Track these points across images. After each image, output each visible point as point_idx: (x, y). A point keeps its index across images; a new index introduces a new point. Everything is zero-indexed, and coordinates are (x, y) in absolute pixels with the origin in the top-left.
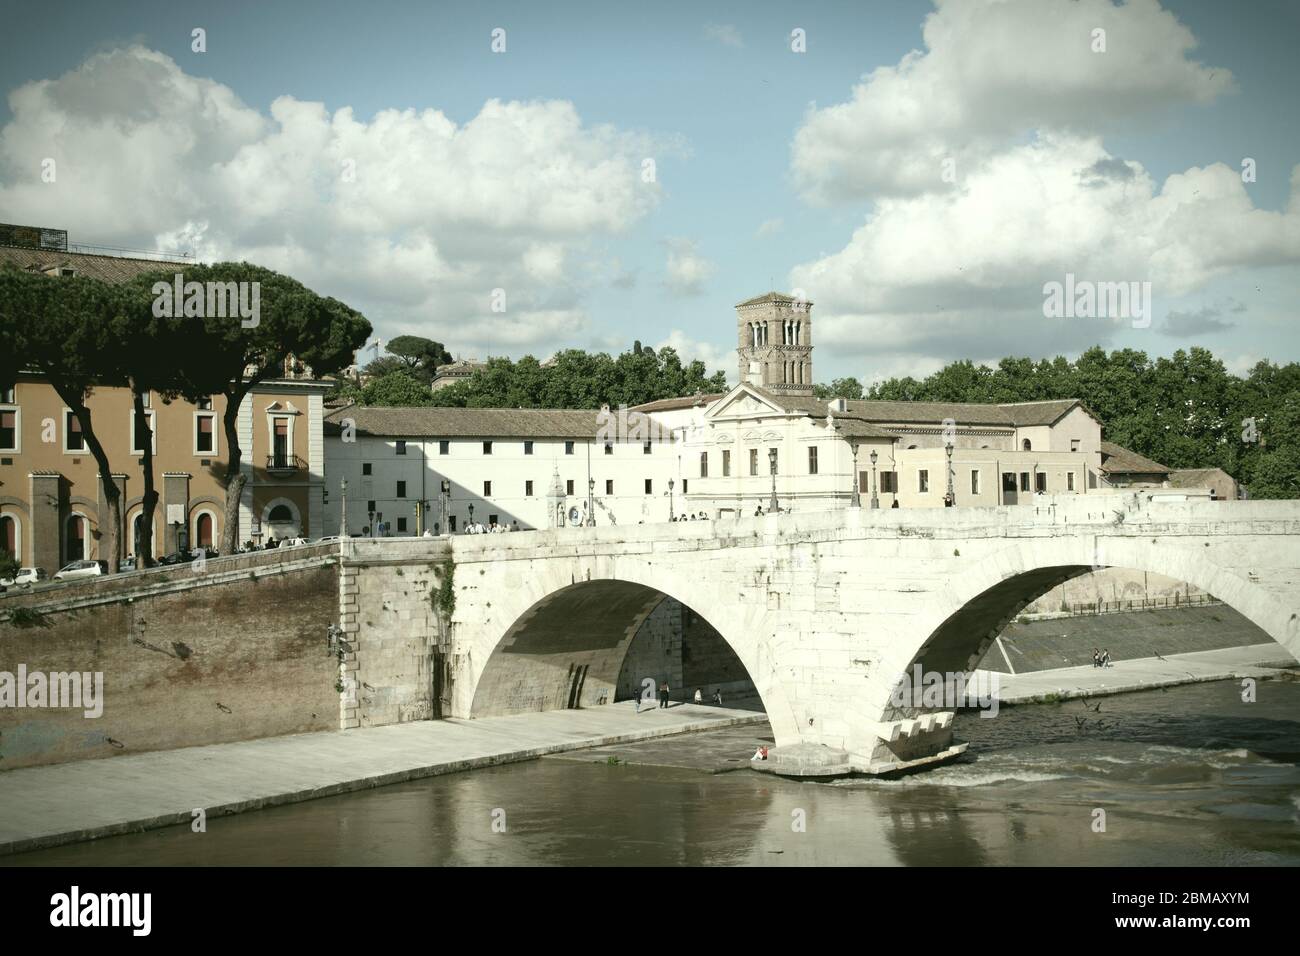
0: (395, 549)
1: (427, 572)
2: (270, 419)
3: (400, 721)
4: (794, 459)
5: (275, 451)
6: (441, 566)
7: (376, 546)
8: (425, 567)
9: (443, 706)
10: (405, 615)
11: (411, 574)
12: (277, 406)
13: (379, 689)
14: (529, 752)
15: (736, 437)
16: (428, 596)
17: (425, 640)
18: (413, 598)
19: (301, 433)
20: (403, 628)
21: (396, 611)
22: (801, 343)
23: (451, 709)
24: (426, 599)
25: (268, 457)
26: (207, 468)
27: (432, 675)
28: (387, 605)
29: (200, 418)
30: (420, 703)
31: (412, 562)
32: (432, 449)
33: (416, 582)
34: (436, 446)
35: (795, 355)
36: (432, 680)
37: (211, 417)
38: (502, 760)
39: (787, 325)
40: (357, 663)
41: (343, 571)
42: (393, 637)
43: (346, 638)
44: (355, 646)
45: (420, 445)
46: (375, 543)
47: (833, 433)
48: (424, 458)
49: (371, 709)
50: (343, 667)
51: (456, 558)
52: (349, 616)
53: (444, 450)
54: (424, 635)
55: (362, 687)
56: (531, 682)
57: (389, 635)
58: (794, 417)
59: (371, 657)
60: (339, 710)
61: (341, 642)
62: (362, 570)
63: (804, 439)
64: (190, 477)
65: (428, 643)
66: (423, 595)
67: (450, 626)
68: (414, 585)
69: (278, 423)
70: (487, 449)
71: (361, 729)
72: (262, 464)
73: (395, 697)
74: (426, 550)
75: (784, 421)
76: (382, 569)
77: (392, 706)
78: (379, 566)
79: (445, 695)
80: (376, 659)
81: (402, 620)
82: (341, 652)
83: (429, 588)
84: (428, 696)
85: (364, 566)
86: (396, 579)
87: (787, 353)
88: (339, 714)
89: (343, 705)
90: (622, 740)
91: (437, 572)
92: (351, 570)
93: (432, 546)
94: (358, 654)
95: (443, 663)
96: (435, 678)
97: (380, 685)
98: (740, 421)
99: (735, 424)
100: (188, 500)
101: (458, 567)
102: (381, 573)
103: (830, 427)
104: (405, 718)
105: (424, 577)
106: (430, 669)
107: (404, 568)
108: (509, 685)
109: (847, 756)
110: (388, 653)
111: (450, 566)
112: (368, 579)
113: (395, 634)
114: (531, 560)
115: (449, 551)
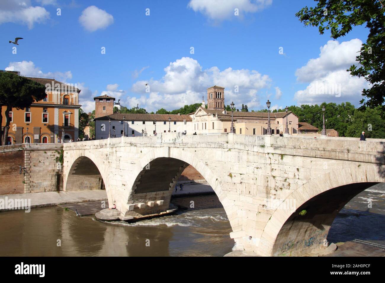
0: (44, 146)
1: (55, 152)
2: (64, 115)
3: (45, 191)
4: (209, 125)
5: (65, 122)
6: (60, 151)
7: (37, 145)
8: (55, 151)
9: (60, 188)
10: (47, 164)
11: (49, 153)
12: (65, 112)
13: (38, 183)
14: (52, 204)
15: (199, 120)
16: (55, 159)
17: (54, 170)
18: (50, 159)
19: (73, 118)
20: (46, 167)
21: (44, 163)
22: (221, 97)
23: (63, 189)
24: (54, 160)
25: (63, 124)
26: (46, 126)
27: (56, 180)
28: (41, 161)
29: (44, 114)
30: (52, 187)
31: (50, 150)
32: (130, 123)
33: (51, 155)
34: (131, 122)
35: (219, 101)
36: (56, 181)
37: (47, 114)
38: (41, 206)
39: (217, 93)
40: (30, 176)
41: (25, 152)
42: (42, 169)
43: (26, 169)
44: (29, 172)
45: (127, 122)
46: (37, 144)
47: (217, 119)
48: (128, 125)
49: (35, 188)
50: (25, 177)
51: (64, 149)
52: (27, 164)
53: (133, 123)
54: (53, 169)
55: (31, 182)
56: (86, 182)
57: (41, 169)
58: (210, 115)
59: (35, 174)
60: (24, 188)
61: (25, 171)
62: (32, 152)
63: (212, 120)
64: (41, 128)
65: (55, 171)
66: (53, 159)
67: (63, 167)
68: (50, 156)
69: (66, 116)
70: (144, 123)
71: (31, 193)
72: (61, 125)
73: (43, 185)
74: (55, 147)
75: (207, 116)
76: (39, 151)
77: (42, 187)
78: (38, 151)
79: (61, 185)
80: (37, 175)
81: (46, 165)
82: (25, 173)
83: (56, 157)
84: (55, 185)
85: (33, 151)
86: (44, 154)
87: (217, 100)
88: (24, 189)
89: (25, 187)
90: (90, 201)
91: (59, 153)
92: (28, 152)
93: (57, 146)
94: (30, 174)
95: (60, 177)
96: (57, 180)
97: (38, 182)
98: (200, 116)
99: (199, 117)
100: (40, 133)
101: (64, 151)
102: (39, 153)
103: (216, 117)
104: (47, 190)
105: (54, 154)
106: (56, 178)
107: (47, 151)
108: (78, 183)
109: (120, 213)
110: (41, 174)
111: (63, 151)
112: (34, 155)
113: (43, 169)
114: (74, 150)
115: (62, 147)
